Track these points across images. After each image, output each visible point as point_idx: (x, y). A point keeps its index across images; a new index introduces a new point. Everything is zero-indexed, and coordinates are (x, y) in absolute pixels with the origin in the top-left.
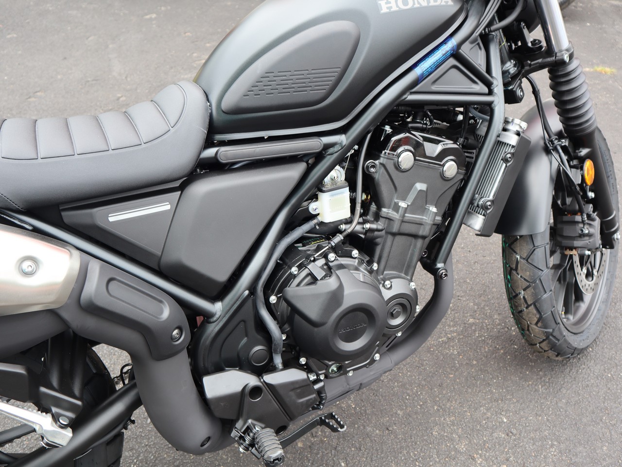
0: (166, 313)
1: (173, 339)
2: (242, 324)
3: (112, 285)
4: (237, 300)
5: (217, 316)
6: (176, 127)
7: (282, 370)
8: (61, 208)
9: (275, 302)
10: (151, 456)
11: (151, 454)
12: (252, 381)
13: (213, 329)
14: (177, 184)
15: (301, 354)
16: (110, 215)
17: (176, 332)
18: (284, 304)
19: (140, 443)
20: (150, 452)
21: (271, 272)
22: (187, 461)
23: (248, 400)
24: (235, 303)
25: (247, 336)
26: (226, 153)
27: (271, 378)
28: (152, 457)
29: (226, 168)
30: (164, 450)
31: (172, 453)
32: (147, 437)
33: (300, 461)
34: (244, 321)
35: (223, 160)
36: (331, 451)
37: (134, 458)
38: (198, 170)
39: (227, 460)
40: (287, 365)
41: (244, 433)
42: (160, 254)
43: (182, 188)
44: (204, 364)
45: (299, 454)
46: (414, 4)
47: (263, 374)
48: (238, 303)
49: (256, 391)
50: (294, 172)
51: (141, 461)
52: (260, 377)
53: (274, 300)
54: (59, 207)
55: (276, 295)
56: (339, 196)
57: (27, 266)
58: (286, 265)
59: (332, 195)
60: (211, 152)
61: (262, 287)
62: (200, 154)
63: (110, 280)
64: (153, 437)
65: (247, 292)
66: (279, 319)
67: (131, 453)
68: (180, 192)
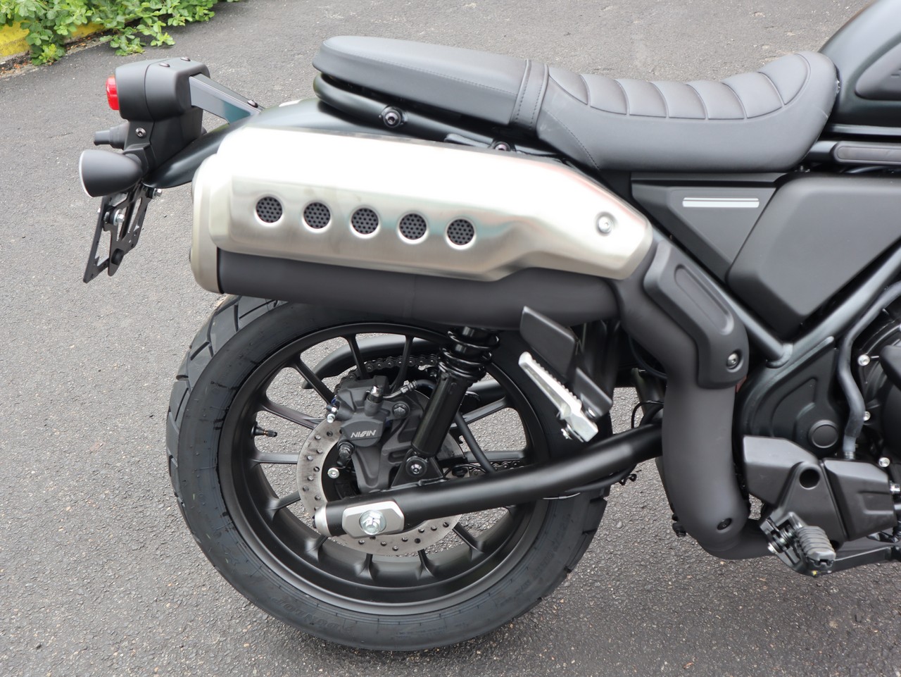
0: (729, 327)
1: (728, 364)
2: (813, 381)
4: (815, 346)
5: (783, 360)
6: (790, 105)
7: (852, 461)
8: (632, 179)
9: (865, 363)
10: (616, 567)
11: (615, 566)
12: (808, 461)
13: (772, 376)
14: (773, 178)
15: (884, 451)
16: (685, 199)
17: (733, 356)
18: (879, 369)
19: (603, 547)
20: (615, 563)
21: (869, 323)
22: (663, 589)
23: (796, 483)
24: (811, 349)
25: (814, 400)
26: (847, 150)
27: (832, 465)
28: (617, 569)
29: (841, 171)
30: (634, 566)
31: (644, 573)
32: (614, 543)
33: (828, 645)
34: (815, 378)
35: (840, 158)
36: (882, 649)
37: (592, 562)
38: (802, 168)
39: (719, 607)
40: (860, 456)
41: (780, 528)
42: (732, 261)
43: (778, 184)
44: (749, 421)
45: (829, 635)
47: (825, 458)
48: (816, 350)
49: (810, 477)
51: (602, 569)
52: (821, 461)
53: (865, 360)
54: (630, 177)
55: (869, 355)
57: (603, 223)
58: (893, 318)
60: (825, 146)
61: (852, 339)
62: (811, 146)
63: (680, 267)
64: (622, 546)
65: (830, 339)
66: (866, 391)
67: (589, 556)
68: (774, 190)
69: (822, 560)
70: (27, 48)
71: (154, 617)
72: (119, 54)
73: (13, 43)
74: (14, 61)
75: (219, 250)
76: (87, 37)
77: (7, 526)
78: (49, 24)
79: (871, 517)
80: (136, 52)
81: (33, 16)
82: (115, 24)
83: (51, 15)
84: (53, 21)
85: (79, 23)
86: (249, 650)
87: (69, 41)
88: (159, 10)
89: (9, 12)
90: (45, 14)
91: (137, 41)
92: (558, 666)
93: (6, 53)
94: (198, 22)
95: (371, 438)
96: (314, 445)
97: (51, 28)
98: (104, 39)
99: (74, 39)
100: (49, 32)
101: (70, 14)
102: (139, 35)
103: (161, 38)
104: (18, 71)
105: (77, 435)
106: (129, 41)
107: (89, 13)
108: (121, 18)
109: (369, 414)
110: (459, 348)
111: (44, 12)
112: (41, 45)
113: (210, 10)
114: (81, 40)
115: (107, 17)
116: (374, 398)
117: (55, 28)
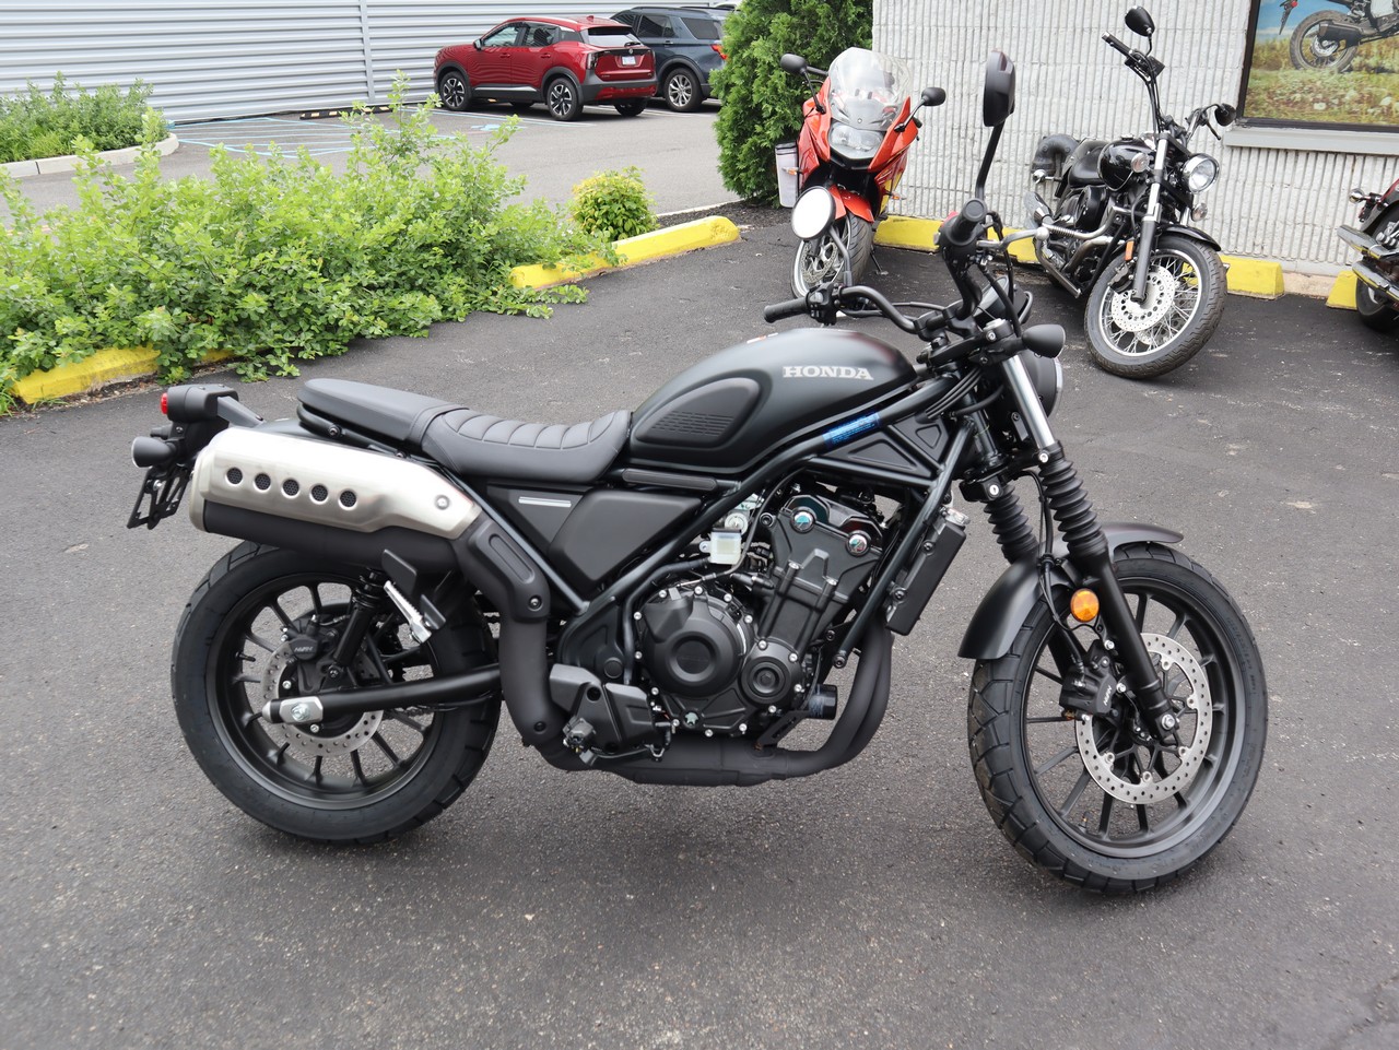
0: (531, 579)
1: (529, 604)
2: (604, 629)
3: (494, 539)
4: (604, 603)
5: (581, 613)
6: (594, 443)
7: (627, 685)
9: (638, 619)
12: (594, 681)
15: (655, 684)
16: (521, 498)
17: (534, 600)
23: (586, 697)
24: (601, 606)
25: (606, 643)
26: (630, 474)
27: (612, 687)
34: (605, 626)
35: (626, 479)
40: (633, 683)
42: (551, 540)
43: (585, 495)
46: (821, 373)
47: (608, 682)
48: (604, 607)
49: (594, 693)
50: (684, 504)
52: (604, 683)
53: (638, 616)
54: (487, 481)
55: (641, 613)
56: (729, 540)
57: (442, 502)
59: (722, 537)
60: (617, 471)
61: (631, 600)
62: (607, 470)
63: (494, 535)
65: (613, 598)
66: (640, 638)
68: (582, 497)
69: (575, 737)
70: (156, 368)
71: (149, 815)
72: (243, 380)
73: (142, 363)
74: (140, 380)
75: (206, 501)
76: (217, 363)
77: (46, 749)
78: (181, 347)
79: (636, 725)
80: (260, 380)
81: (167, 339)
82: (245, 351)
83: (184, 338)
84: (186, 344)
85: (209, 347)
86: (217, 840)
87: (199, 364)
88: (291, 342)
89: (143, 335)
90: (179, 338)
91: (264, 369)
92: (453, 867)
93: (134, 371)
94: (331, 356)
95: (308, 653)
96: (275, 662)
97: (182, 351)
98: (231, 366)
99: (203, 363)
100: (181, 354)
101: (202, 339)
102: (267, 364)
103: (288, 369)
104: (143, 390)
105: (120, 691)
106: (256, 369)
107: (221, 339)
108: (252, 347)
109: (309, 635)
110: (367, 587)
111: (177, 335)
112: (170, 366)
113: (345, 345)
114: (211, 364)
115: (239, 345)
116: (313, 623)
117: (186, 351)
